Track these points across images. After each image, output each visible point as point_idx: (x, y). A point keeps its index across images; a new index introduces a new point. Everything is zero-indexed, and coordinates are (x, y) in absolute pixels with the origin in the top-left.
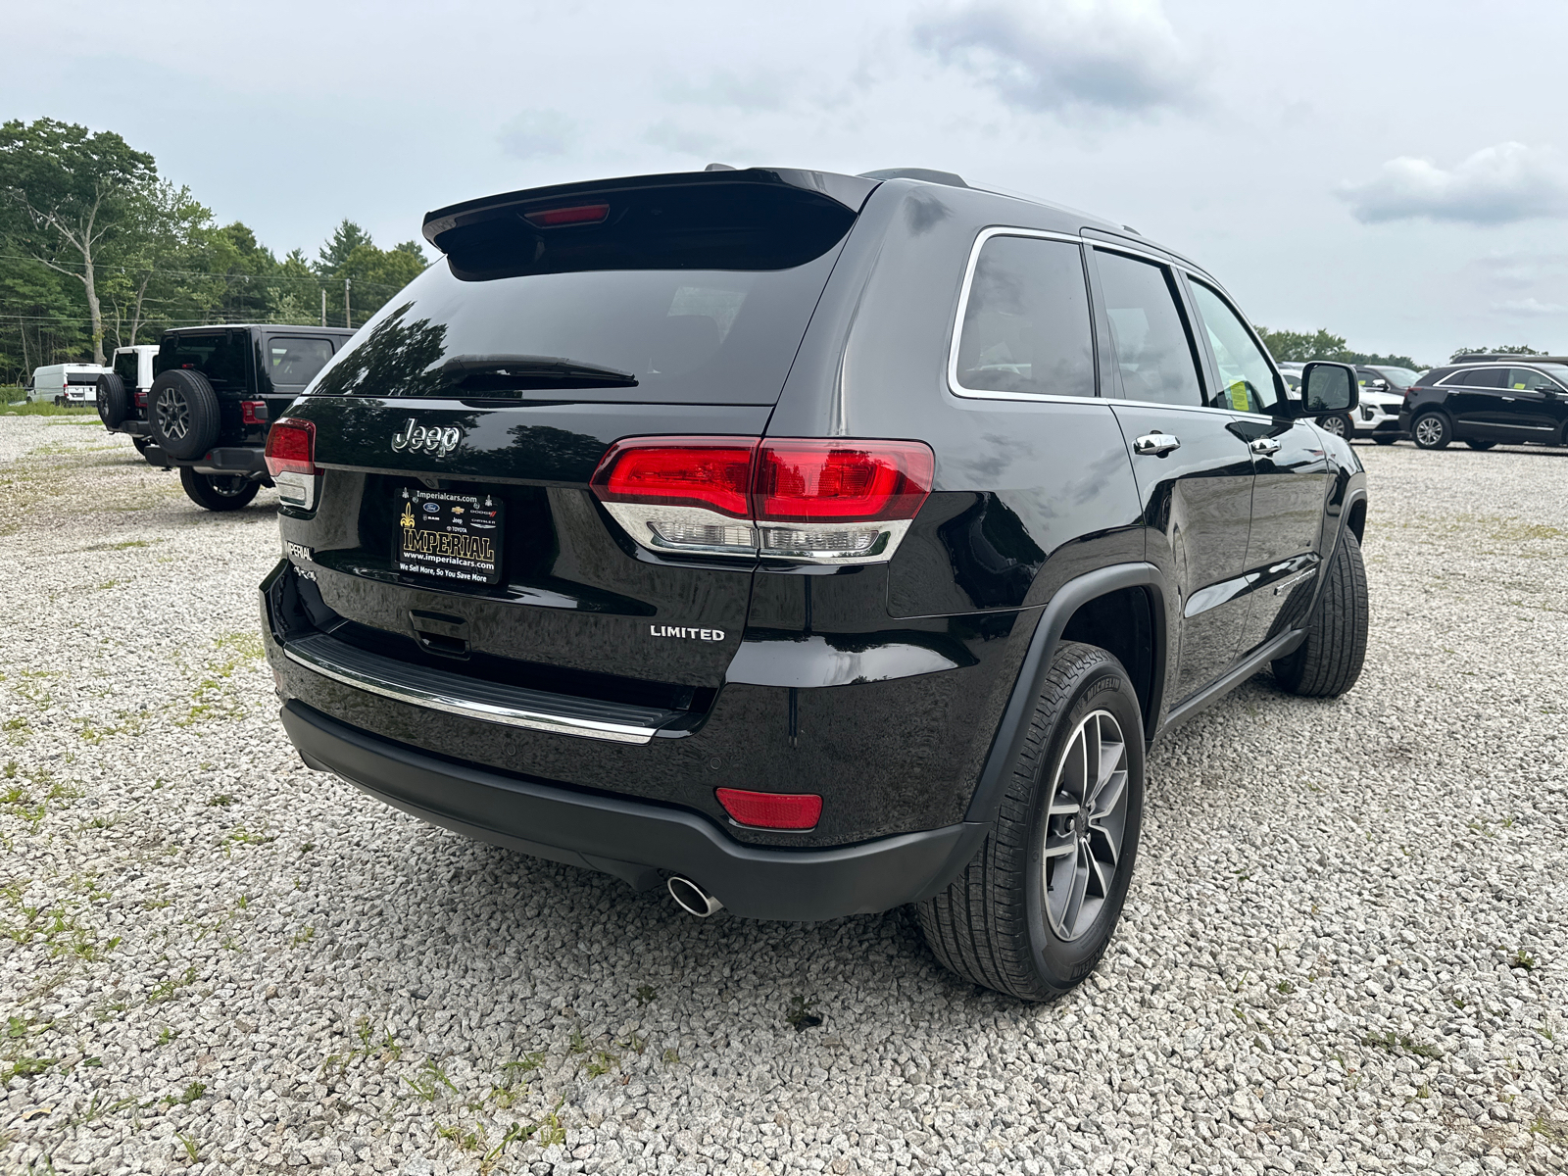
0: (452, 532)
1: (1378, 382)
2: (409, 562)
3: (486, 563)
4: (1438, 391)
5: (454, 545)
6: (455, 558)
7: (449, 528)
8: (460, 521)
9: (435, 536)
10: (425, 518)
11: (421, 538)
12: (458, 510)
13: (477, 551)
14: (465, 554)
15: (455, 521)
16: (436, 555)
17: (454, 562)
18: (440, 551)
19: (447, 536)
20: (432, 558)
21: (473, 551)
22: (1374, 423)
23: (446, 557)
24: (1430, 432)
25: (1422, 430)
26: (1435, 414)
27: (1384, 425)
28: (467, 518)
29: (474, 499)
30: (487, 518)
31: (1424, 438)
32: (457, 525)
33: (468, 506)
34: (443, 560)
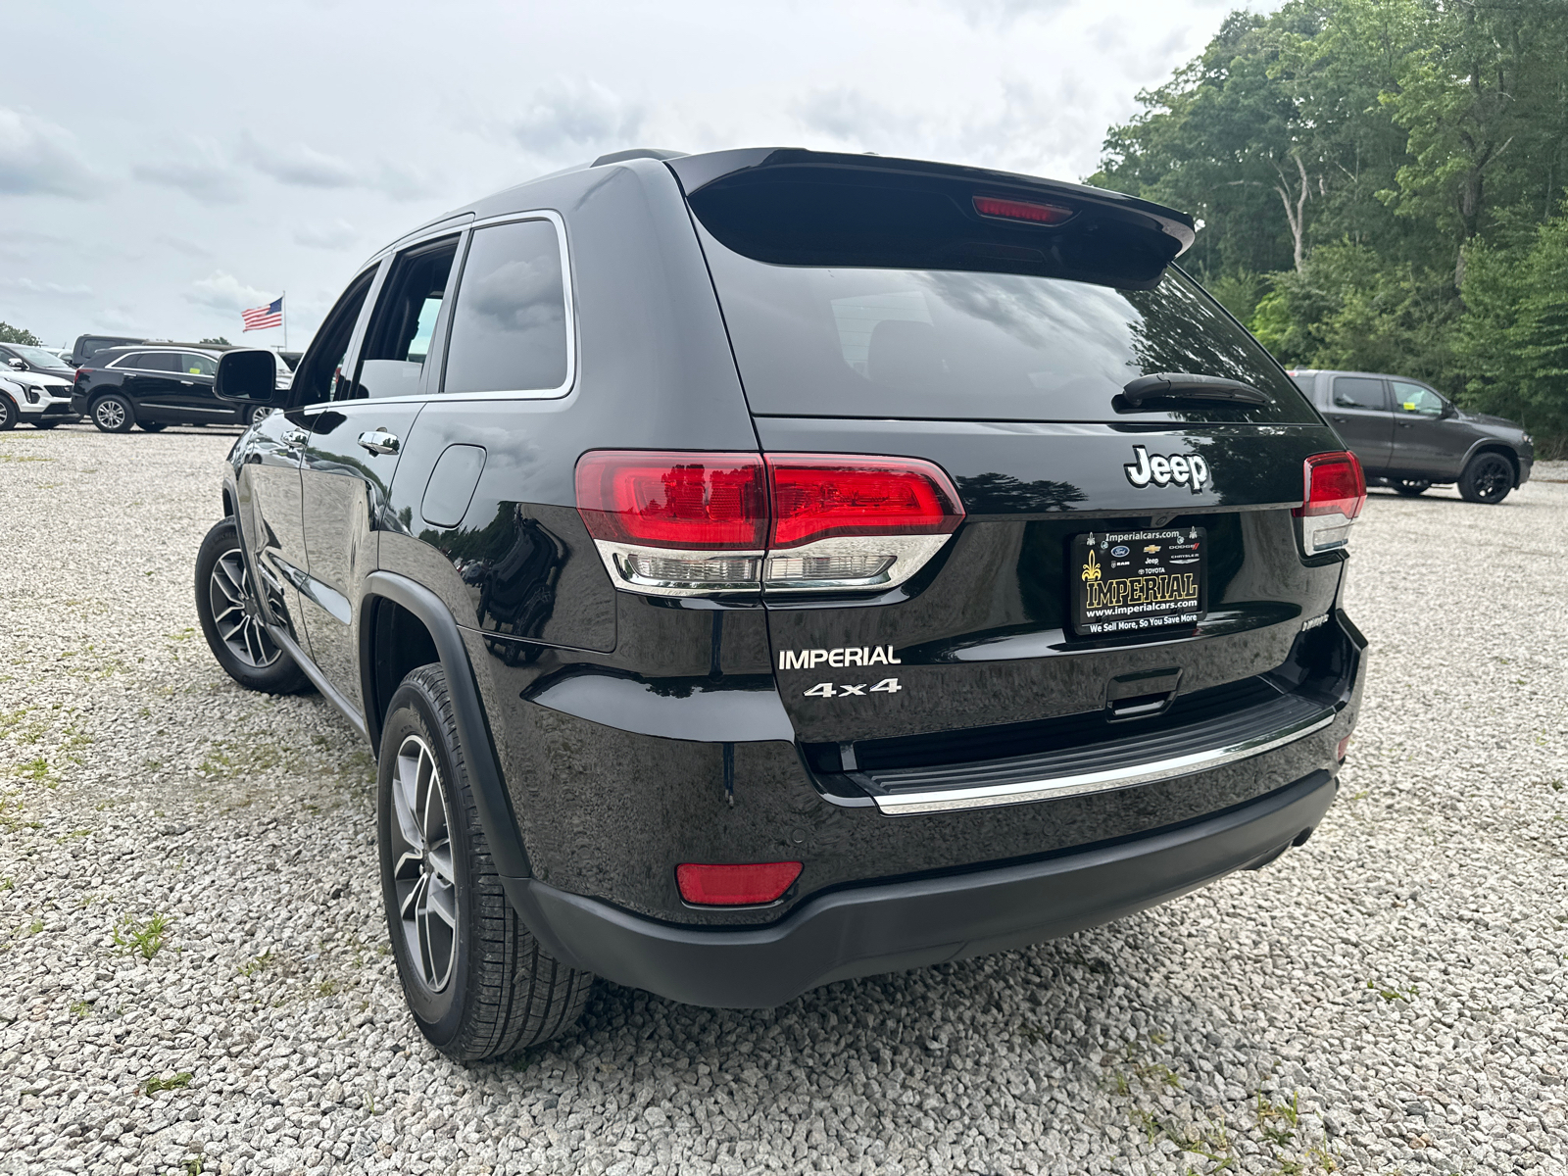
0: (1145, 575)
1: (14, 361)
2: (1098, 620)
3: (1188, 600)
4: (110, 373)
5: (1148, 589)
6: (1151, 603)
7: (1141, 572)
8: (1156, 561)
9: (1125, 583)
10: (1114, 565)
11: (1109, 590)
12: (1153, 549)
13: (1178, 590)
14: (1163, 596)
15: (1149, 561)
16: (1127, 606)
17: (1150, 608)
18: (1132, 599)
19: (1139, 581)
20: (1123, 610)
21: (1173, 591)
22: (41, 406)
23: (1139, 605)
24: (111, 415)
25: (102, 413)
26: (114, 397)
27: (52, 408)
28: (1164, 557)
29: (1176, 533)
30: (1190, 551)
31: (106, 421)
32: (1152, 566)
33: (1164, 543)
34: (1136, 609)
